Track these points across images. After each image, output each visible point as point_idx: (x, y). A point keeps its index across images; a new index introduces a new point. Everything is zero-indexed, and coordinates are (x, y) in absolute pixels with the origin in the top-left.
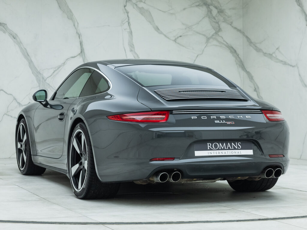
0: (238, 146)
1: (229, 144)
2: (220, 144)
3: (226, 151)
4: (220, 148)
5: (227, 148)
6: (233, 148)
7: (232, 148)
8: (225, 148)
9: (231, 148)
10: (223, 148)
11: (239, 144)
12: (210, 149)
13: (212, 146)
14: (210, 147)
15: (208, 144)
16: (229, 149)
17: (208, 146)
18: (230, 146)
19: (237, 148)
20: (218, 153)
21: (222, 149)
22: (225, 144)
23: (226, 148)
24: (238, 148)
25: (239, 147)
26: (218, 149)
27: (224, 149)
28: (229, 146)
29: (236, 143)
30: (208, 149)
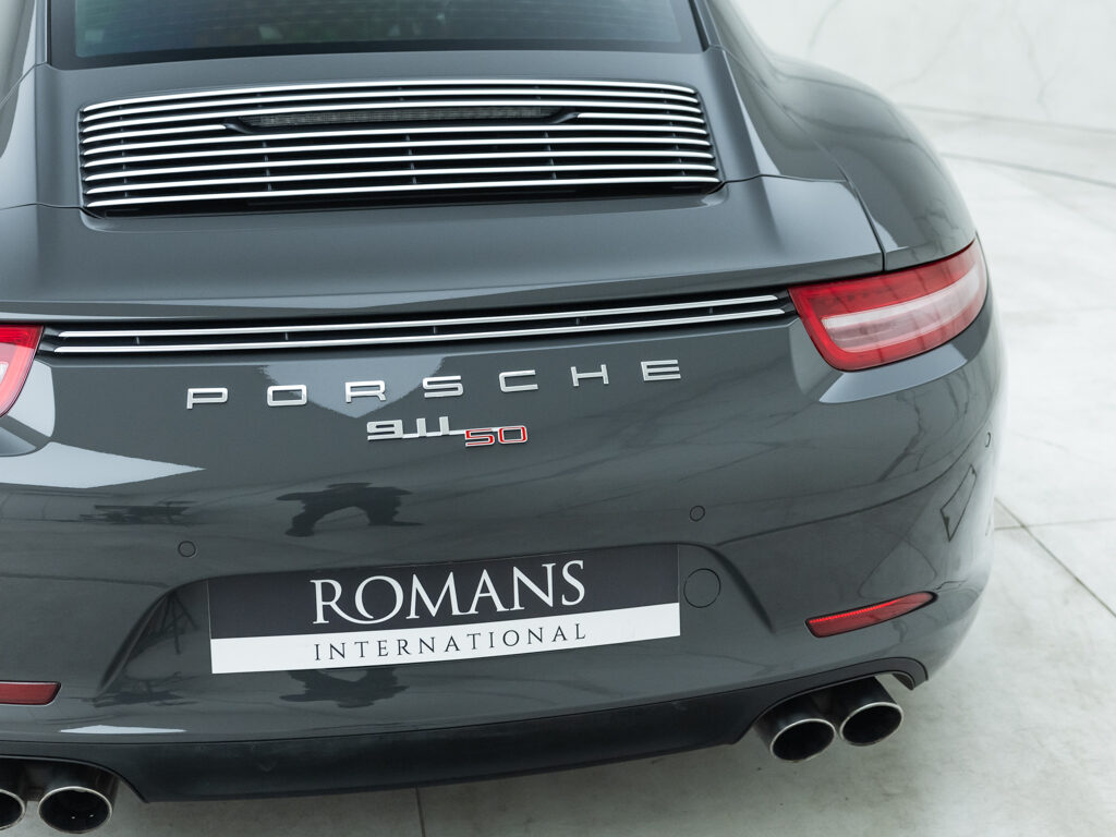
0: (562, 588)
1: (485, 576)
2: (416, 584)
3: (460, 632)
4: (413, 615)
5: (473, 611)
6: (517, 607)
7: (508, 602)
8: (456, 611)
9: (500, 608)
10: (433, 611)
11: (572, 570)
12: (335, 625)
13: (347, 603)
14: (333, 604)
15: (318, 584)
16: (487, 613)
17: (320, 604)
18: (493, 593)
19: (549, 600)
20: (392, 648)
21: (425, 620)
22: (450, 582)
23: (464, 606)
24: (557, 599)
25: (573, 594)
26: (401, 622)
27: (445, 618)
28: (485, 589)
29: (549, 567)
30: (320, 619)
